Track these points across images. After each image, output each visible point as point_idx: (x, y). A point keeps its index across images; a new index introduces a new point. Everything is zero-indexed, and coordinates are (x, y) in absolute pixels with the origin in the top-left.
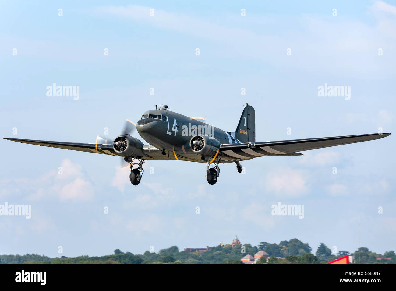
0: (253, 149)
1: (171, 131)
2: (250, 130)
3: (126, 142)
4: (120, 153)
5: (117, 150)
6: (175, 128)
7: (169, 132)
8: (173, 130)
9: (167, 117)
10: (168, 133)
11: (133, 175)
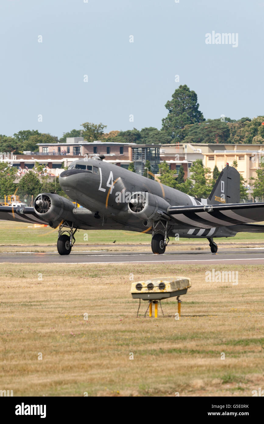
0: (210, 213)
1: (104, 186)
2: (231, 198)
3: (50, 201)
4: (43, 216)
5: (39, 212)
6: (110, 183)
7: (102, 187)
8: (107, 186)
9: (100, 169)
10: (101, 189)
11: (61, 242)
